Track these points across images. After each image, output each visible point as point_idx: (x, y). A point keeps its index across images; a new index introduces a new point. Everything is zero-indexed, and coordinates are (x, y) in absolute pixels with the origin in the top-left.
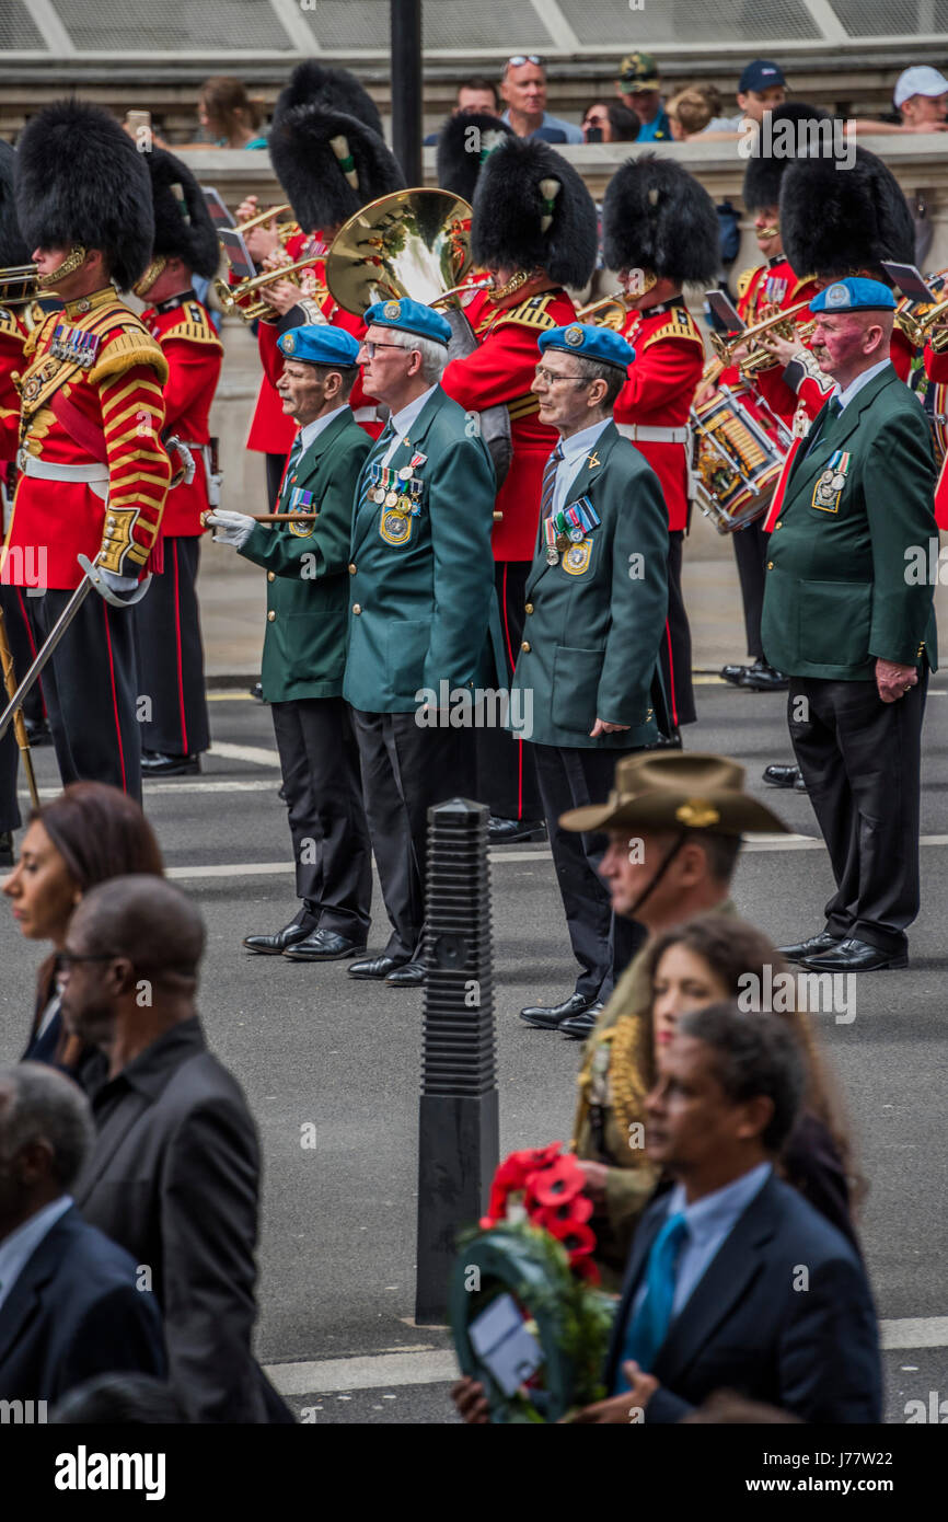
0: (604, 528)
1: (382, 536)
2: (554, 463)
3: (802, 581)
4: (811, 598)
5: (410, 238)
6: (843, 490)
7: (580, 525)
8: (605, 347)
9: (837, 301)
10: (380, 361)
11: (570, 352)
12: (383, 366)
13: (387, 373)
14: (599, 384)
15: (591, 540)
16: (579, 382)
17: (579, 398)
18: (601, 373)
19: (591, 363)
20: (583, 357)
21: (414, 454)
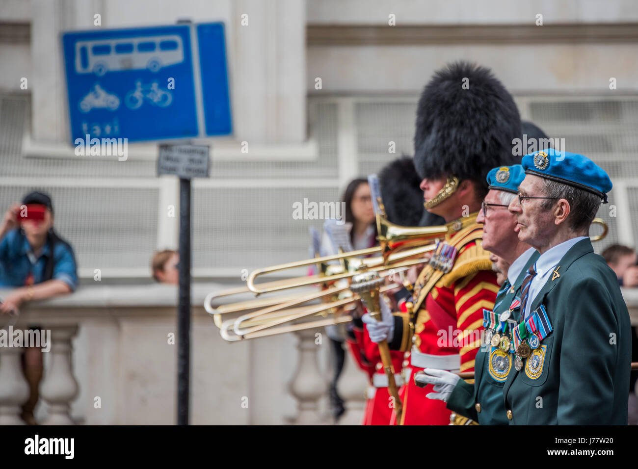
2: (529, 277)
7: (537, 331)
8: (569, 170)
14: (563, 204)
15: (545, 346)
16: (545, 201)
18: (564, 194)
19: (556, 184)
20: (549, 179)
21: (514, 299)
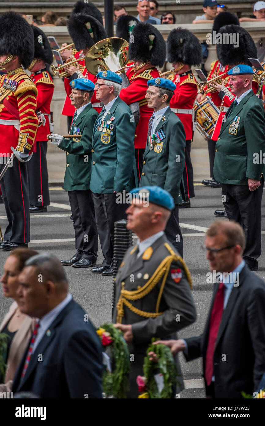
0: (167, 139)
1: (102, 141)
2: (152, 119)
3: (226, 155)
4: (228, 160)
5: (110, 52)
6: (238, 128)
7: (159, 138)
8: (167, 85)
9: (236, 71)
10: (101, 89)
11: (157, 86)
12: (102, 91)
13: (103, 93)
14: (165, 96)
15: (163, 142)
16: (159, 95)
17: (159, 100)
18: (166, 92)
19: (163, 89)
20: (161, 88)
21: (111, 117)
